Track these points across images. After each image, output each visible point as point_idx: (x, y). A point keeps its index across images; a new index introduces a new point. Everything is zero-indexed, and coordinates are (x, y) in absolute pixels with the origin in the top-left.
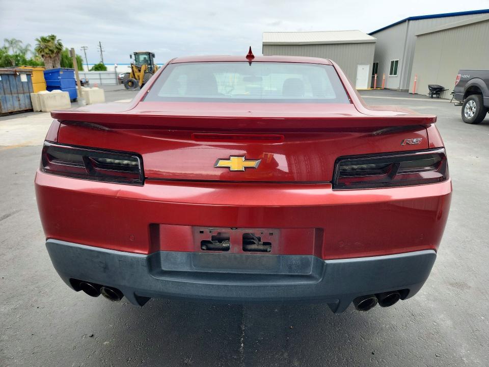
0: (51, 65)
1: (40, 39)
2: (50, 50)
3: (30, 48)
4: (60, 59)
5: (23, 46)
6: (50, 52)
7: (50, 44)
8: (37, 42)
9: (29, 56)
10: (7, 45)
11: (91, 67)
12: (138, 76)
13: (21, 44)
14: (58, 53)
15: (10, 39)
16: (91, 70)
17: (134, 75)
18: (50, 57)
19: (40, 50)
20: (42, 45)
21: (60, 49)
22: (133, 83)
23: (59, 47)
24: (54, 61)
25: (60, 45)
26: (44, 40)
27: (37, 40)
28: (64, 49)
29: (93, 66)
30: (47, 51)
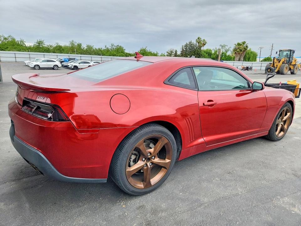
0: (238, 58)
1: (237, 44)
2: (240, 50)
3: (230, 49)
4: (245, 54)
5: (227, 48)
6: (240, 51)
7: (241, 46)
8: (235, 46)
9: (229, 53)
10: (220, 48)
11: (261, 59)
12: (277, 65)
13: (226, 47)
14: (244, 51)
15: (222, 45)
16: (262, 61)
17: (274, 64)
18: (239, 54)
19: (235, 50)
20: (237, 47)
21: (246, 49)
22: (271, 70)
23: (245, 48)
24: (241, 56)
25: (247, 47)
26: (239, 44)
27: (235, 45)
28: (248, 49)
29: (264, 58)
30: (238, 50)
